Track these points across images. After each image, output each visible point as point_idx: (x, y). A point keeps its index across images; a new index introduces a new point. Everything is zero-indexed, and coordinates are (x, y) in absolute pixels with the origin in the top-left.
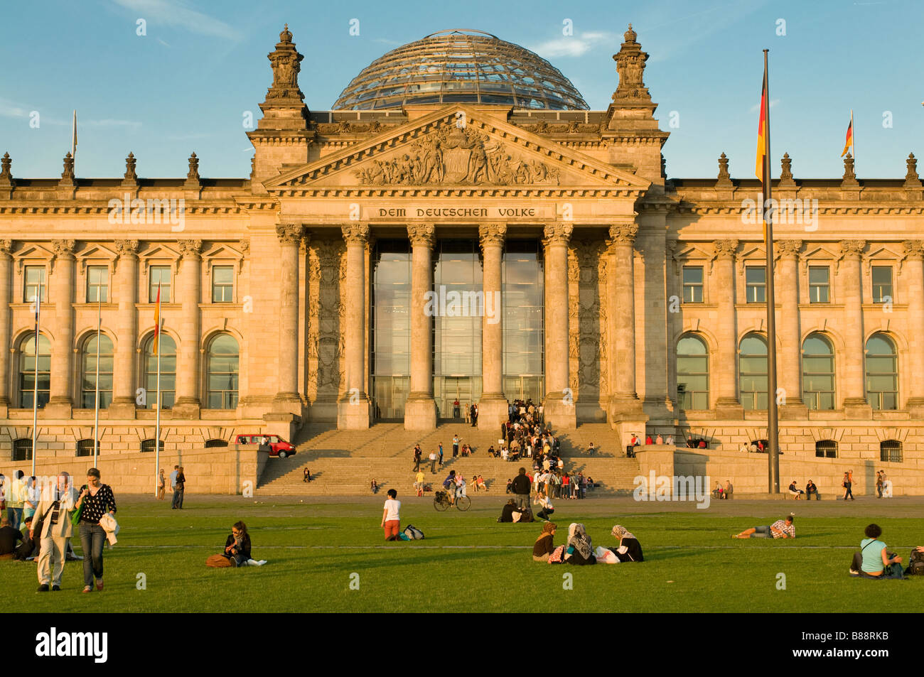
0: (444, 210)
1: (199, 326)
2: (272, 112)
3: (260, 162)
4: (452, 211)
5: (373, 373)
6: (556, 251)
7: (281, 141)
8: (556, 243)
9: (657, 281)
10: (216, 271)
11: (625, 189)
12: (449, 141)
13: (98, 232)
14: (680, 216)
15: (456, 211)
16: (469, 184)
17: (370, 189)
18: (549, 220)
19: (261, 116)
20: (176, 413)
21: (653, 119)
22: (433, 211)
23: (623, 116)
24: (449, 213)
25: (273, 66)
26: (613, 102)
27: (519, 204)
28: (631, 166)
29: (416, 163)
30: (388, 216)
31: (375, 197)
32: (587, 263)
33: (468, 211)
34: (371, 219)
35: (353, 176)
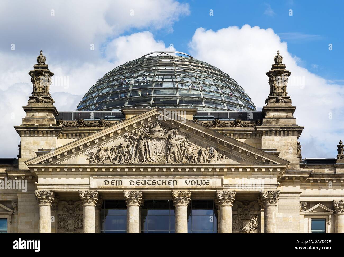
0: (148, 181)
2: (32, 112)
3: (24, 147)
4: (154, 182)
7: (38, 133)
8: (223, 204)
9: (294, 229)
12: (152, 134)
15: (156, 182)
17: (98, 166)
18: (219, 189)
21: (293, 118)
22: (140, 182)
23: (272, 115)
24: (152, 183)
25: (32, 81)
26: (265, 105)
27: (199, 177)
30: (110, 185)
31: (101, 173)
33: (164, 181)
34: (99, 188)
35: (87, 157)
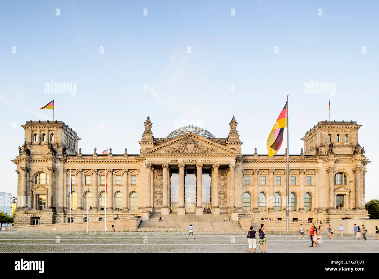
0: (187, 160)
1: (128, 190)
2: (145, 137)
4: (189, 160)
5: (170, 201)
6: (216, 171)
7: (147, 144)
8: (215, 168)
9: (240, 179)
10: (132, 177)
11: (233, 154)
12: (189, 142)
13: (102, 167)
14: (245, 163)
16: (194, 153)
17: (169, 154)
18: (214, 163)
19: (142, 138)
20: (122, 211)
21: (239, 139)
22: (184, 160)
23: (232, 138)
25: (145, 126)
26: (229, 135)
27: (206, 158)
28: (234, 149)
29: (180, 148)
30: (173, 161)
31: (170, 157)
32: (222, 174)
33: (193, 160)
34: (169, 162)
35: (165, 151)
